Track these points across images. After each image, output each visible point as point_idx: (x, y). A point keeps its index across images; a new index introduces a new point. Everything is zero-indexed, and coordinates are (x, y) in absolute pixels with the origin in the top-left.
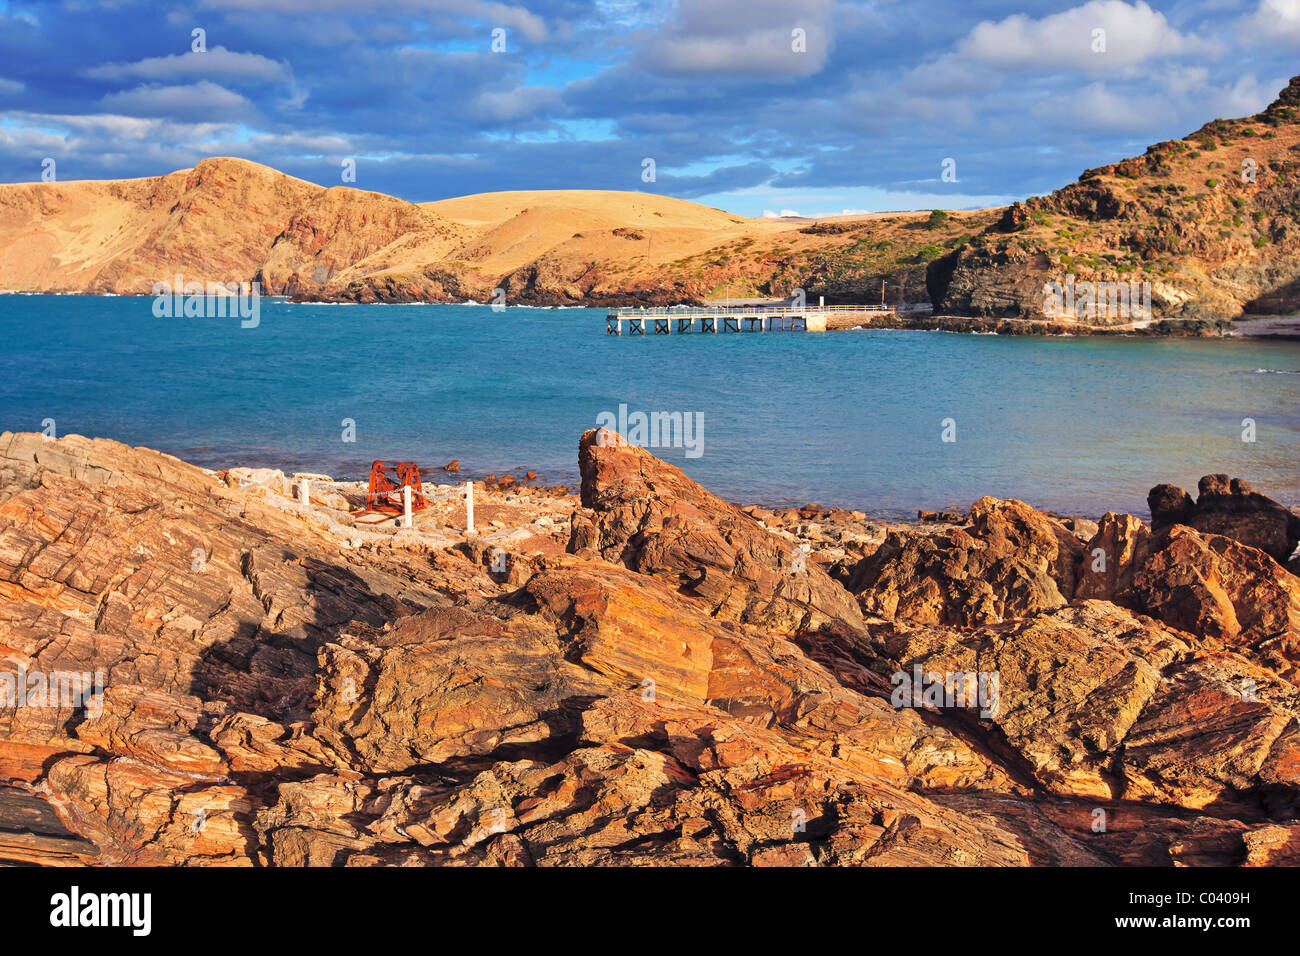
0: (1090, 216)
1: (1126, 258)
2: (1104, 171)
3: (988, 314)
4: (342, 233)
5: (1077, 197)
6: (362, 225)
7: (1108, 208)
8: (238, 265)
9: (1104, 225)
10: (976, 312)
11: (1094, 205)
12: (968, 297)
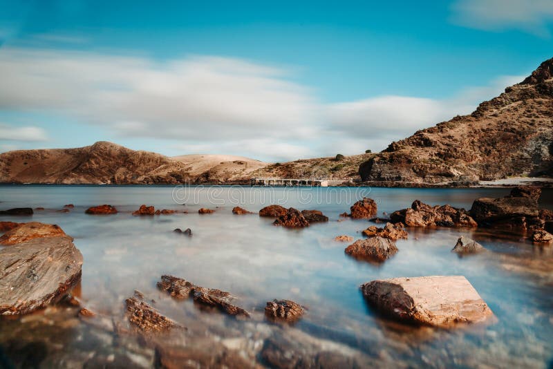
0: (422, 146)
1: (438, 160)
2: (424, 131)
3: (388, 180)
4: (142, 165)
5: (415, 139)
6: (148, 162)
7: (428, 143)
8: (106, 175)
9: (426, 149)
10: (384, 179)
11: (422, 142)
12: (379, 174)
